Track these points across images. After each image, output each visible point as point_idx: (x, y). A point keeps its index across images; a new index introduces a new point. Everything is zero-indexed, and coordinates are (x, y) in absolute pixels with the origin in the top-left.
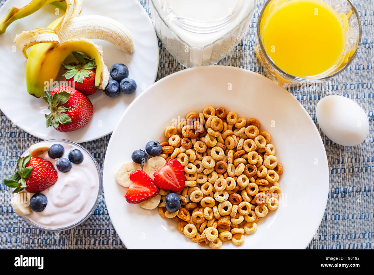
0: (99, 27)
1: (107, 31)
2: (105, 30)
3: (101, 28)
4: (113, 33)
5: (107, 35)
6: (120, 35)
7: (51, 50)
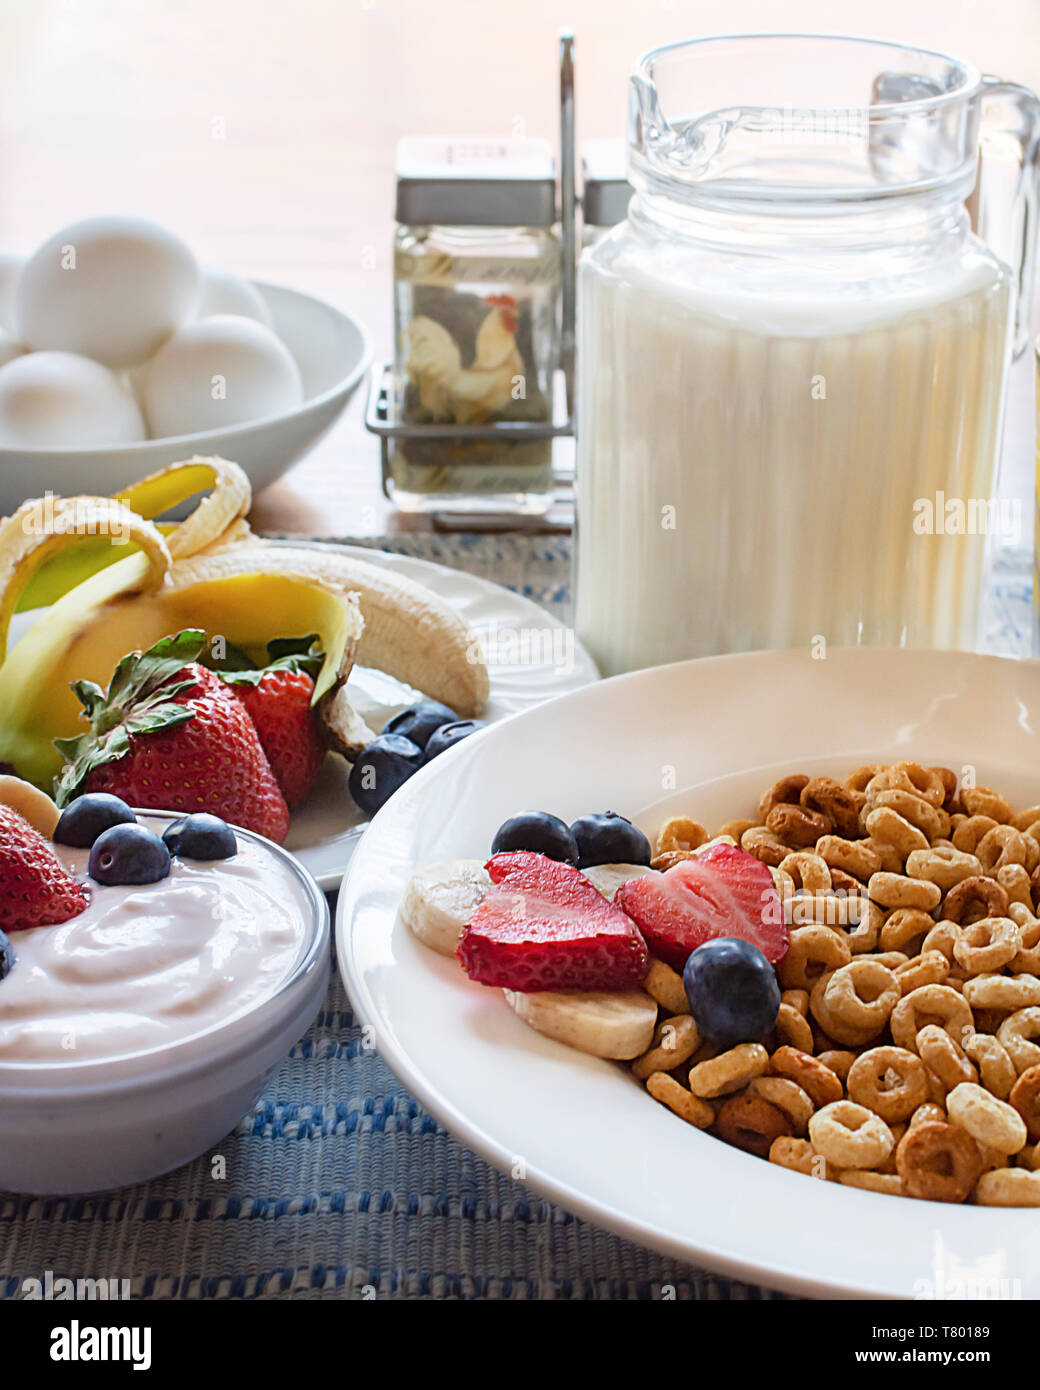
0: (345, 571)
1: (378, 588)
2: (369, 585)
3: (349, 576)
4: (404, 599)
5: (377, 607)
6: (433, 611)
7: (128, 597)
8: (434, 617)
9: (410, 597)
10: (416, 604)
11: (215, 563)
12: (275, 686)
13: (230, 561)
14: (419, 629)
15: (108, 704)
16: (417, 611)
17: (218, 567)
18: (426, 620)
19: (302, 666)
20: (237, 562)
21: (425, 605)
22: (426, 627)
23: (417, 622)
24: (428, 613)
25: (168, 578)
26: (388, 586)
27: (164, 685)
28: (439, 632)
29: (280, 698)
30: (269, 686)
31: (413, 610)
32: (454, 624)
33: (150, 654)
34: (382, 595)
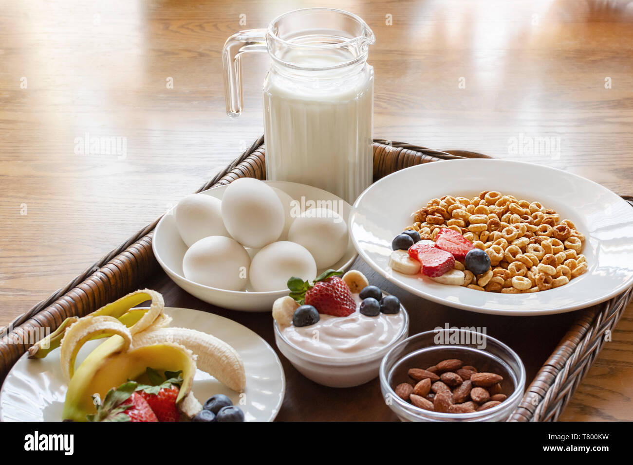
0: (196, 339)
1: (207, 345)
2: (205, 345)
3: (198, 341)
4: (216, 350)
5: (206, 353)
6: (227, 355)
7: (116, 354)
8: (226, 357)
9: (219, 349)
10: (220, 352)
11: (149, 337)
12: (164, 395)
13: (154, 336)
14: (221, 362)
15: (103, 408)
16: (221, 355)
17: (150, 339)
18: (224, 359)
19: (174, 384)
20: (157, 336)
21: (224, 352)
22: (224, 361)
23: (221, 359)
24: (224, 356)
25: (131, 346)
26: (211, 345)
27: (122, 404)
28: (228, 363)
29: (165, 399)
30: (161, 395)
31: (219, 354)
32: (234, 359)
33: (118, 390)
34: (209, 348)
